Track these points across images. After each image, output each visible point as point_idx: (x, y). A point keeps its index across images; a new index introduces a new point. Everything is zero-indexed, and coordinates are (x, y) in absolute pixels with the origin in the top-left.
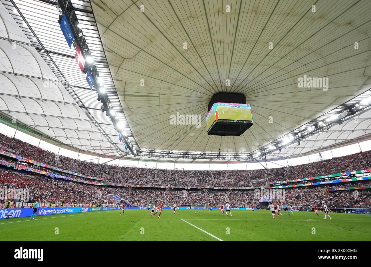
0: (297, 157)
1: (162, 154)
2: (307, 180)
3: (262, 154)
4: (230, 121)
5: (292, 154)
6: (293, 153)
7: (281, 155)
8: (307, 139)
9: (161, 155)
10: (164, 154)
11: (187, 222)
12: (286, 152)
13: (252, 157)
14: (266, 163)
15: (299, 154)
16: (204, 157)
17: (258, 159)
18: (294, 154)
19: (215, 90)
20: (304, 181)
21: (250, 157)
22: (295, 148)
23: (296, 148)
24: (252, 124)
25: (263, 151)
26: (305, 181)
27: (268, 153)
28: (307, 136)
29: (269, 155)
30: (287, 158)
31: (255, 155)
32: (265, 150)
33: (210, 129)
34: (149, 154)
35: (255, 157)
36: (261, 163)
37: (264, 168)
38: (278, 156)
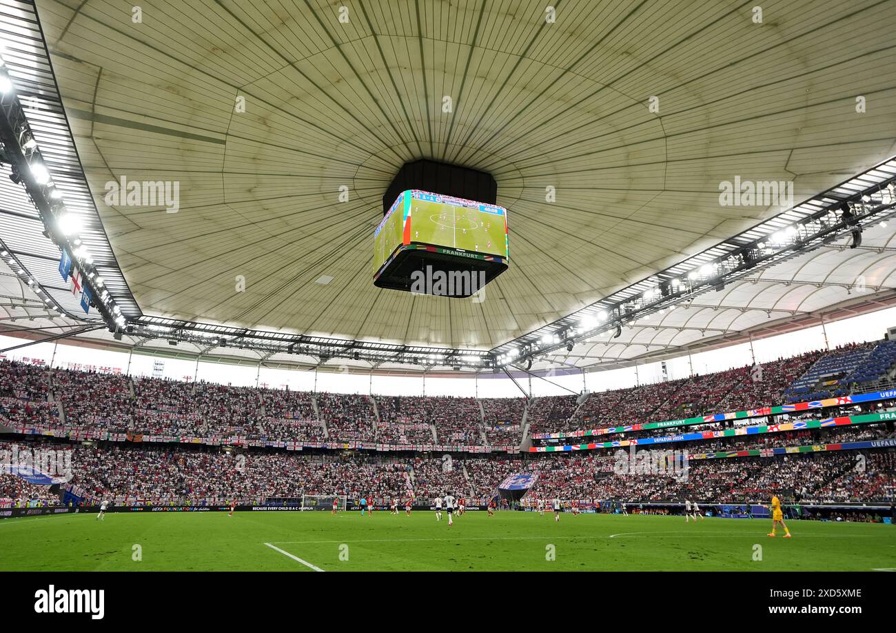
0: (609, 368)
1: (220, 336)
2: (625, 430)
3: (521, 354)
4: (444, 251)
5: (597, 361)
6: (600, 358)
7: (570, 361)
8: (639, 322)
9: (214, 339)
10: (226, 337)
11: (283, 552)
12: (584, 355)
13: (496, 362)
14: (530, 381)
15: (616, 360)
16: (357, 354)
17: (510, 368)
18: (603, 360)
19: (410, 151)
20: (618, 433)
21: (489, 362)
22: (606, 344)
23: (610, 345)
24: (505, 267)
25: (527, 347)
26: (621, 433)
27: (537, 353)
28: (641, 313)
29: (541, 360)
30: (584, 370)
31: (503, 356)
32: (532, 345)
33: (383, 269)
34: (171, 333)
35: (504, 362)
36: (516, 379)
37: (522, 396)
38: (562, 364)
